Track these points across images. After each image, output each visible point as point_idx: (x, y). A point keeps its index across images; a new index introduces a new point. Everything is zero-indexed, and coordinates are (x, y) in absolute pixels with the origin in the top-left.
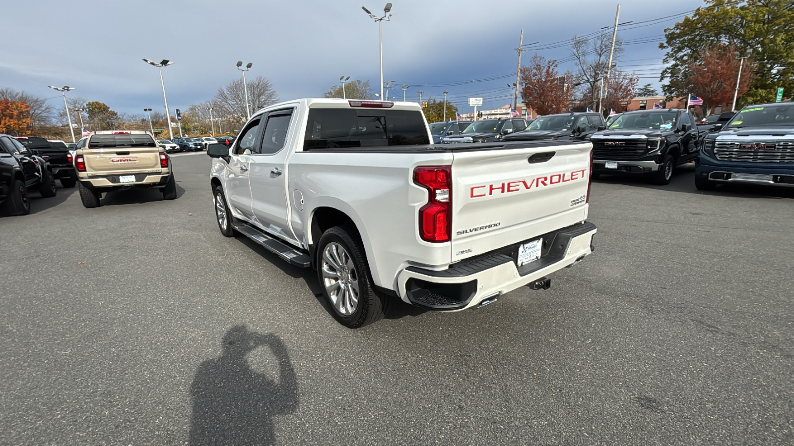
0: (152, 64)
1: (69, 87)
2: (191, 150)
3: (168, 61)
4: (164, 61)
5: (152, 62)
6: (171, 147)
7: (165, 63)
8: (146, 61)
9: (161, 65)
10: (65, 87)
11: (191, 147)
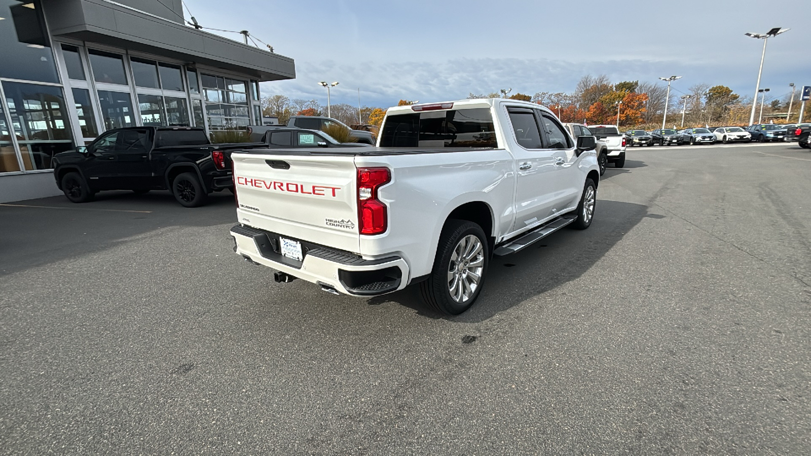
0: (757, 36)
1: (675, 77)
2: (767, 140)
3: (778, 29)
4: (773, 30)
5: (755, 34)
6: (738, 136)
7: (774, 32)
8: (749, 35)
9: (768, 35)
10: (672, 77)
11: (767, 137)
